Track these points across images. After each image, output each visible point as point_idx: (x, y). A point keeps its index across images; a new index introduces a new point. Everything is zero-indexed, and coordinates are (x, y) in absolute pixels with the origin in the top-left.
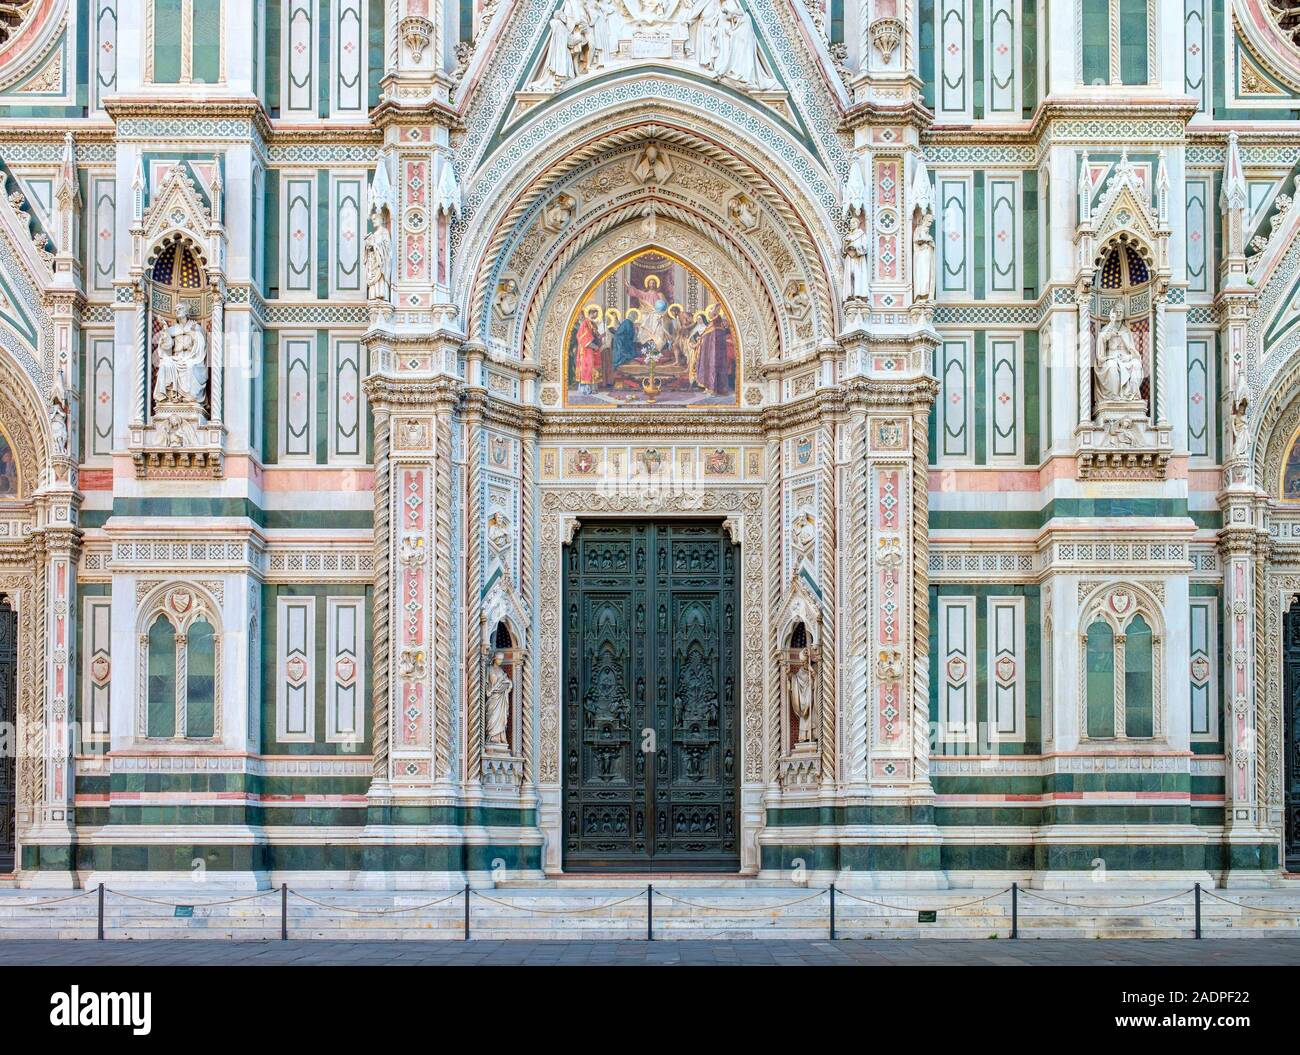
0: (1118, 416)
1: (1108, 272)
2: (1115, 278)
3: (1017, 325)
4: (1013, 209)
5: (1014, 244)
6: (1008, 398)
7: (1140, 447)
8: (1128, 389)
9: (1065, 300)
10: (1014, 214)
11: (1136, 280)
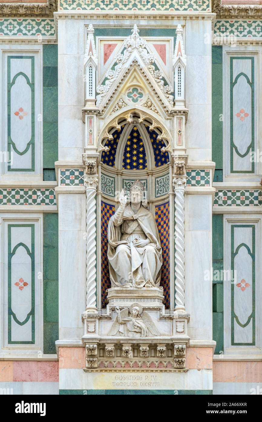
0: (127, 304)
1: (131, 152)
2: (138, 158)
3: (35, 207)
4: (32, 85)
5: (33, 122)
6: (25, 284)
7: (151, 337)
8: (140, 275)
9: (72, 182)
10: (33, 91)
11: (160, 160)
